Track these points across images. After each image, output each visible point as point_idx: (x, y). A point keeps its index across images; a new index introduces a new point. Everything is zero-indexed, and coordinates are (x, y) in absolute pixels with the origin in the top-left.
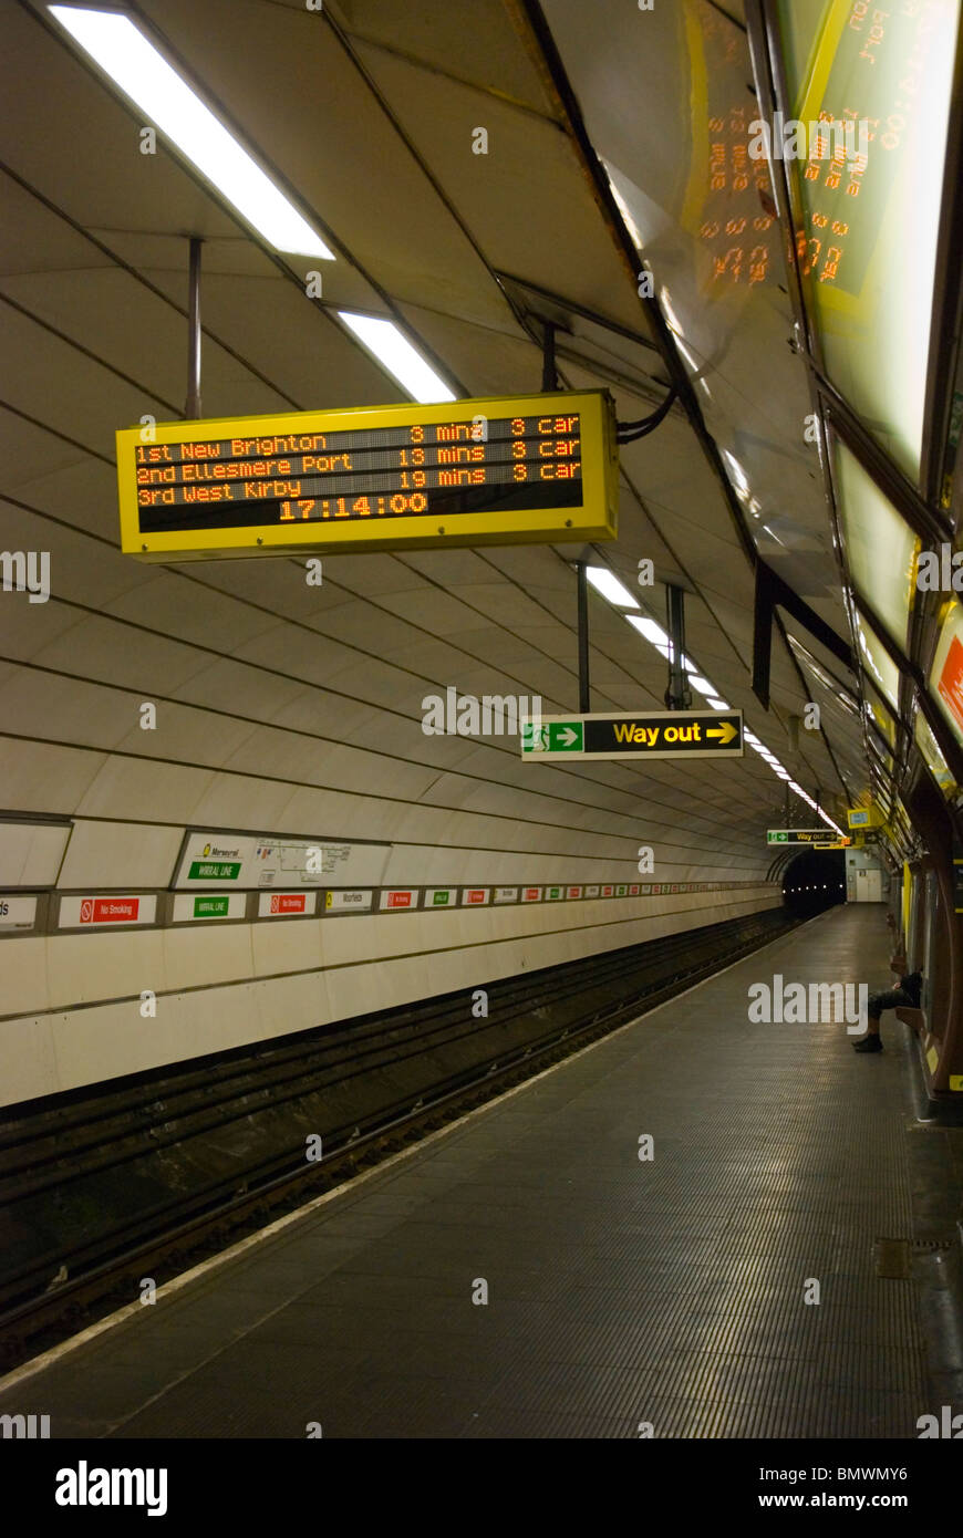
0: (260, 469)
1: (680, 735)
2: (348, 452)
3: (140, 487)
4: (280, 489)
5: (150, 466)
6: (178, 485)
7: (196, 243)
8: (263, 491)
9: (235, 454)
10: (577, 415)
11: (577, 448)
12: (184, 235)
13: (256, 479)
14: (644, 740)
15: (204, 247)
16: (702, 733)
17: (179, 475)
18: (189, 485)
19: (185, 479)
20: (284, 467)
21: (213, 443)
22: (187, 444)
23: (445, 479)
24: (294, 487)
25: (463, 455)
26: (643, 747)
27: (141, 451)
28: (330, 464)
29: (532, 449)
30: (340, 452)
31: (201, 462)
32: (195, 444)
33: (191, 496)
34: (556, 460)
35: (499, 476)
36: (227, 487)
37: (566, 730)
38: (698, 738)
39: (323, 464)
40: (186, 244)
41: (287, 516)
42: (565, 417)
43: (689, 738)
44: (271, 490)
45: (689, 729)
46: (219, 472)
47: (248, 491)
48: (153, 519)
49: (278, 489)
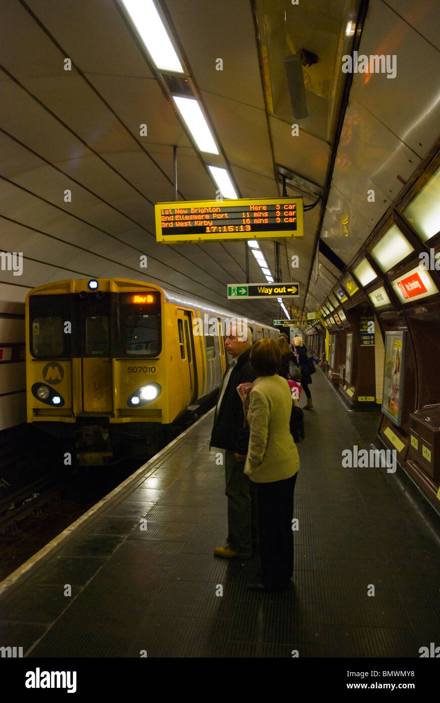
0: (199, 217)
1: (279, 290)
2: (227, 213)
3: (162, 222)
4: (206, 223)
5: (165, 215)
6: (174, 221)
7: (175, 148)
8: (201, 224)
9: (192, 212)
10: (296, 204)
11: (295, 214)
12: (172, 146)
13: (199, 220)
14: (268, 292)
15: (177, 149)
16: (286, 290)
17: (174, 218)
18: (177, 221)
19: (176, 219)
20: (207, 217)
21: (185, 209)
22: (177, 209)
23: (256, 221)
24: (210, 222)
25: (262, 214)
26: (267, 294)
27: (163, 211)
28: (221, 216)
29: (282, 214)
30: (224, 213)
31: (181, 215)
32: (180, 209)
33: (178, 225)
34: (289, 217)
35: (272, 221)
36: (189, 222)
37: (242, 289)
38: (285, 292)
39: (219, 216)
40: (172, 149)
41: (208, 231)
42: (292, 205)
43: (282, 292)
44: (203, 223)
45: (282, 289)
46: (187, 218)
47: (196, 223)
48: (166, 231)
49: (205, 223)
